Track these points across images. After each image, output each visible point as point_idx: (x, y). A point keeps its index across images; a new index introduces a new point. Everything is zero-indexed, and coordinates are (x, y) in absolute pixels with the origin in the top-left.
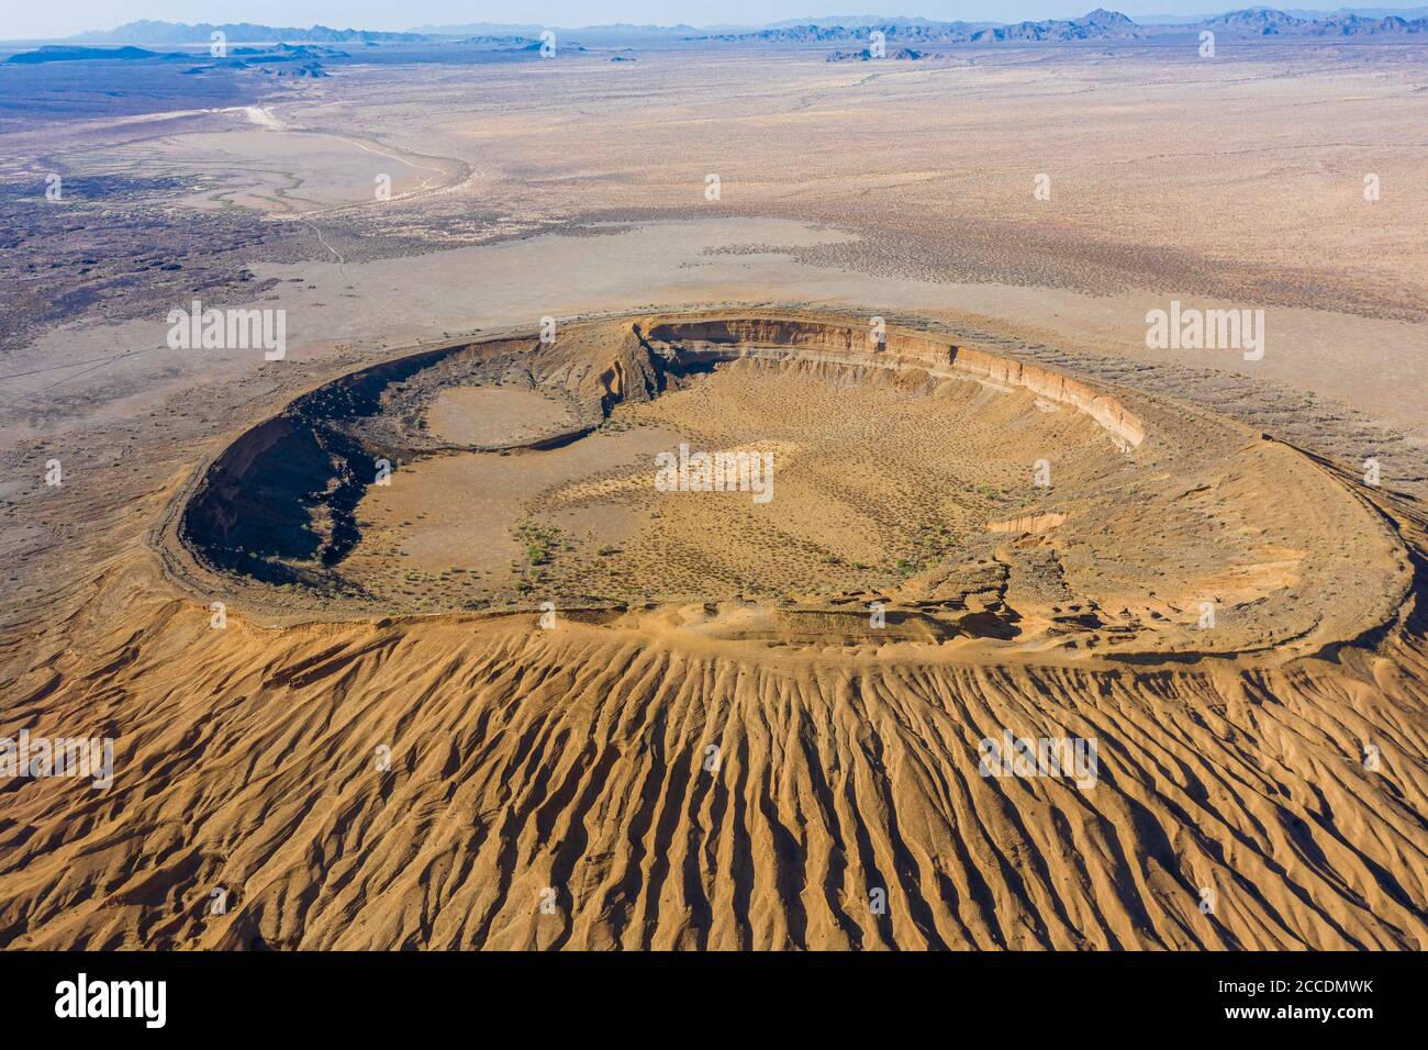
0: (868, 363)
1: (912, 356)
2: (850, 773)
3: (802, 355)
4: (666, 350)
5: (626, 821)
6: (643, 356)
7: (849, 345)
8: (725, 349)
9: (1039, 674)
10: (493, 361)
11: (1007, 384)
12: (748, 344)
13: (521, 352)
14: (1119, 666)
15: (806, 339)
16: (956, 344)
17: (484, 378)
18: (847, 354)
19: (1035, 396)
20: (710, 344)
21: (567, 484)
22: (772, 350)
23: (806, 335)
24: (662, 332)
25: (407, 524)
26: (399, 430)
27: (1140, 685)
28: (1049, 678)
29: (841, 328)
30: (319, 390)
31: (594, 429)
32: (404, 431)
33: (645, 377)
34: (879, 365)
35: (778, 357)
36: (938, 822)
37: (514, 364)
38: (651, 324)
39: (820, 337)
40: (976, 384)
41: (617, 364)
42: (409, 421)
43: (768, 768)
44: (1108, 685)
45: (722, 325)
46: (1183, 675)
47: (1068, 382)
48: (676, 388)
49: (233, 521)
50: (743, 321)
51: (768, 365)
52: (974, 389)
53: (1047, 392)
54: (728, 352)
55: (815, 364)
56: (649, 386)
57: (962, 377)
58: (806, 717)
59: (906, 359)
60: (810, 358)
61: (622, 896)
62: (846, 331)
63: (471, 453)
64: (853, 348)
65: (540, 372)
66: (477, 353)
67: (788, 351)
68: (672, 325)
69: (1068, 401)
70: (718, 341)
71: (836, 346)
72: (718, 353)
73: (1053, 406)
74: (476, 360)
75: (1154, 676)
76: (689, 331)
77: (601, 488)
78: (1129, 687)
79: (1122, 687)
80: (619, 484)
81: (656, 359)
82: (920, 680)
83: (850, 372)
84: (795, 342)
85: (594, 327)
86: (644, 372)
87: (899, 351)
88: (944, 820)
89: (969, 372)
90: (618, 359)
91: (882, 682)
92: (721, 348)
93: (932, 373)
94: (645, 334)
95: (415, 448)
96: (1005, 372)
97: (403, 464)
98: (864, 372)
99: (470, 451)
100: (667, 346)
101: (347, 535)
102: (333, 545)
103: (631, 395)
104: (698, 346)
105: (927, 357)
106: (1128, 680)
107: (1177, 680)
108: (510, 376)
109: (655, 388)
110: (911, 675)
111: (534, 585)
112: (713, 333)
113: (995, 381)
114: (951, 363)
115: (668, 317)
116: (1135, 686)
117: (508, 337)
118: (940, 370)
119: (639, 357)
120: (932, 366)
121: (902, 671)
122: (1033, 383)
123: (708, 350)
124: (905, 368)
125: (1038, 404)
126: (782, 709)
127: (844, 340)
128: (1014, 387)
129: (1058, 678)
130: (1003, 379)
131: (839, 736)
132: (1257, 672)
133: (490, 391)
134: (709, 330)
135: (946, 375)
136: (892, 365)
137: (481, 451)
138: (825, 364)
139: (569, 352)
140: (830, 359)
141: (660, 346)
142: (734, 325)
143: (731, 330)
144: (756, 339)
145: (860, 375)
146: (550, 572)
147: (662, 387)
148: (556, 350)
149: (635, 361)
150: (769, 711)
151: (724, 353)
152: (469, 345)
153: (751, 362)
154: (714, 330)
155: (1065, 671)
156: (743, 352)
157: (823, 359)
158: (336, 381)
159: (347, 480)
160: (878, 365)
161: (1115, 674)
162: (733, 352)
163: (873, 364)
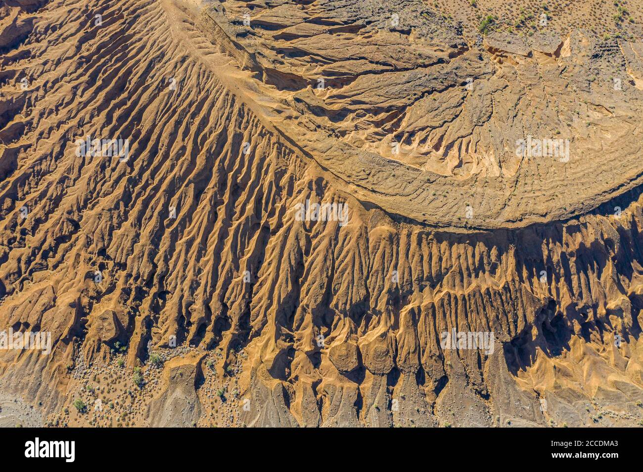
2: (152, 83)
5: (101, 41)
9: (246, 110)
14: (276, 133)
27: (276, 145)
28: (248, 114)
36: (152, 118)
43: (140, 60)
44: (265, 135)
46: (297, 157)
58: (163, 55)
61: (84, 60)
75: (286, 147)
78: (272, 142)
79: (269, 140)
82: (206, 75)
88: (155, 119)
91: (194, 65)
106: (274, 139)
107: (294, 157)
110: (205, 71)
116: (274, 144)
121: (203, 68)
126: (159, 46)
129: (251, 117)
131: (162, 70)
132: (327, 183)
150: (156, 44)
155: (255, 117)
161: (272, 134)
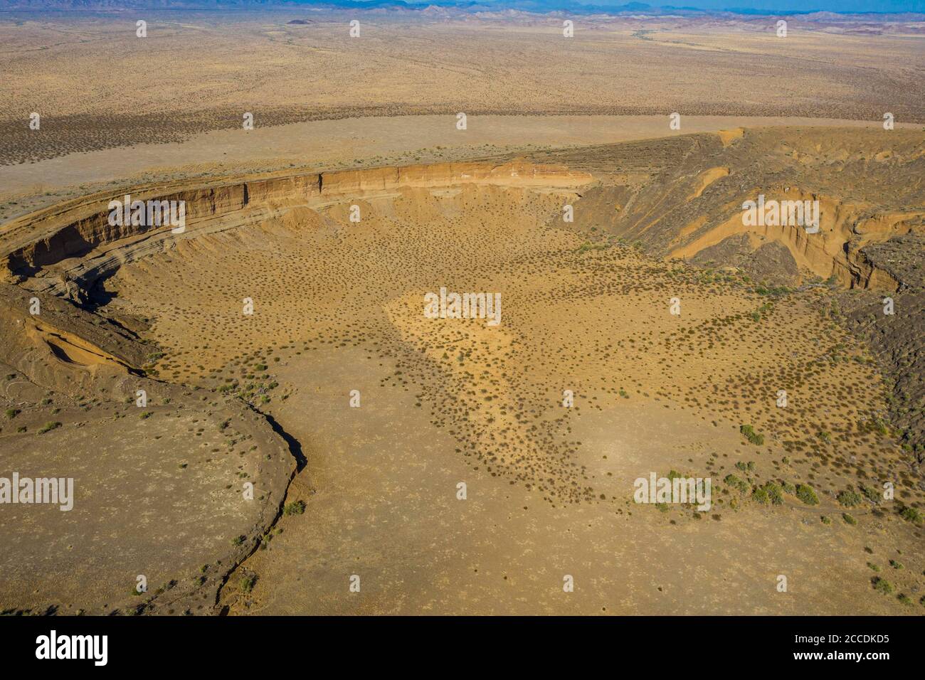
0: (248, 221)
1: (280, 198)
3: (178, 236)
7: (215, 208)
11: (389, 191)
12: (113, 245)
18: (220, 219)
19: (426, 191)
20: (78, 260)
21: (467, 452)
22: (146, 243)
24: (20, 266)
29: (204, 190)
35: (158, 249)
45: (71, 231)
48: (142, 326)
50: (96, 216)
53: (434, 183)
54: (106, 264)
55: (199, 240)
56: (126, 336)
57: (341, 200)
59: (277, 203)
60: (190, 236)
62: (210, 192)
64: (218, 210)
67: (159, 238)
69: (460, 182)
70: (81, 254)
71: (201, 214)
72: (95, 270)
73: (452, 191)
77: (499, 425)
83: (242, 236)
87: (266, 197)
89: (343, 194)
90: (33, 322)
92: (92, 261)
93: (312, 207)
96: (382, 182)
100: (56, 281)
104: (73, 268)
109: (131, 335)
113: (374, 192)
118: (317, 201)
120: (306, 201)
122: (415, 181)
124: (285, 211)
125: (438, 193)
127: (208, 205)
128: (398, 190)
135: (326, 204)
136: (272, 213)
142: (88, 224)
151: (103, 265)
153: (141, 265)
156: (120, 256)
160: (258, 218)
162: (110, 261)
163: (253, 219)
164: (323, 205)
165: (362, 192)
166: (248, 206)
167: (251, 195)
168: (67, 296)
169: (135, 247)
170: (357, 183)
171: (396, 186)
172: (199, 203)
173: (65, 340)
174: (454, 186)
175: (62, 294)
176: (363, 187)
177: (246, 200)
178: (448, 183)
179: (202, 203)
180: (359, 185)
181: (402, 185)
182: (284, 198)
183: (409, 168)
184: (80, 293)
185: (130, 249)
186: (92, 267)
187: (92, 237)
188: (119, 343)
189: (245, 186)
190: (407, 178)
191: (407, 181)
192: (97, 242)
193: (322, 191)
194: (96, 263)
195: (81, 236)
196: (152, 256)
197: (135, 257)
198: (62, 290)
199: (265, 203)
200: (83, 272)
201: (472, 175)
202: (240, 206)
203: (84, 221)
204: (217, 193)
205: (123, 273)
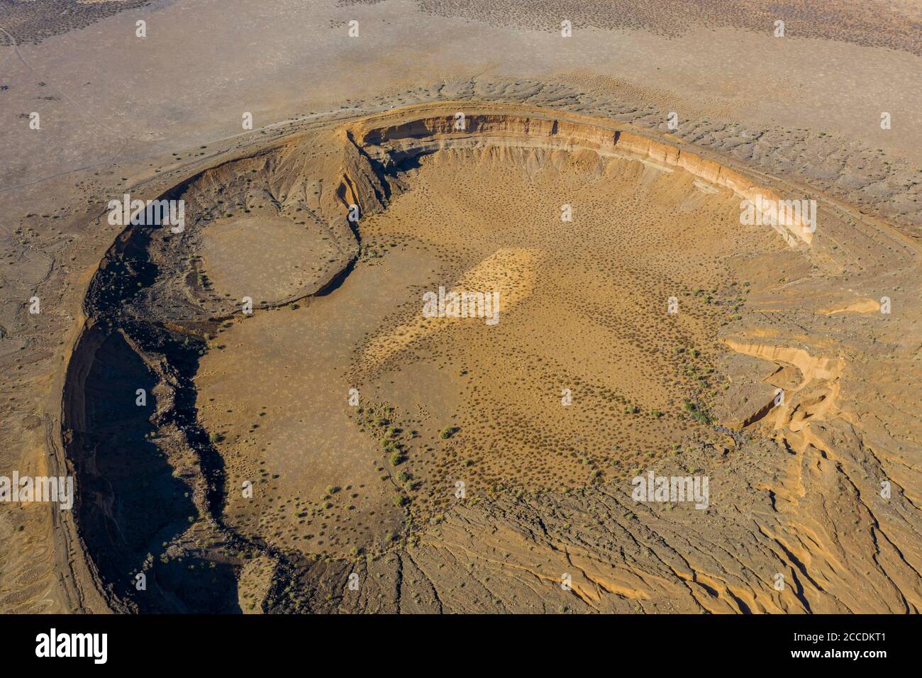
0: (545, 146)
1: (582, 138)
3: (490, 142)
4: (381, 153)
6: (364, 166)
7: (527, 131)
8: (427, 144)
10: (232, 184)
11: (666, 165)
12: (443, 136)
13: (254, 171)
15: (491, 127)
16: (618, 129)
17: (232, 206)
18: (527, 139)
19: (692, 178)
20: (413, 140)
21: (368, 337)
22: (465, 140)
23: (491, 125)
24: (374, 138)
25: (255, 426)
26: (190, 296)
29: (521, 118)
30: (100, 269)
31: (356, 259)
32: (196, 296)
33: (373, 187)
34: (555, 147)
35: (470, 146)
37: (252, 184)
38: (362, 130)
39: (503, 125)
40: (639, 163)
41: (345, 176)
42: (191, 280)
45: (420, 123)
47: (724, 171)
48: (399, 192)
49: (112, 499)
50: (438, 118)
51: (465, 155)
52: (639, 167)
53: (704, 175)
54: (429, 146)
55: (502, 150)
56: (378, 195)
57: (626, 157)
59: (576, 141)
60: (497, 144)
62: (525, 120)
63: (264, 310)
64: (530, 133)
65: (278, 191)
66: (216, 179)
67: (478, 139)
68: (380, 129)
69: (724, 184)
70: (419, 136)
71: (516, 132)
72: (420, 149)
73: (711, 188)
74: (216, 186)
76: (395, 132)
77: (399, 339)
80: (412, 331)
81: (375, 165)
83: (532, 155)
84: (482, 130)
85: (310, 136)
86: (370, 182)
87: (570, 134)
89: (630, 152)
90: (345, 171)
92: (423, 143)
93: (601, 153)
94: (360, 141)
95: (214, 316)
96: (664, 155)
97: (211, 338)
98: (544, 155)
99: (262, 309)
100: (382, 151)
101: (212, 463)
102: (209, 486)
103: (366, 207)
104: (405, 145)
105: (594, 139)
108: (254, 199)
109: (383, 196)
111: (411, 494)
112: (414, 131)
113: (655, 161)
114: (615, 143)
115: (374, 120)
117: (237, 156)
118: (606, 150)
119: (362, 166)
120: (599, 147)
122: (689, 166)
123: (413, 147)
124: (577, 149)
125: (697, 184)
127: (523, 127)
128: (673, 167)
130: (663, 160)
133: (244, 222)
134: (410, 129)
135: (612, 155)
136: (566, 147)
137: (274, 307)
138: (510, 148)
139: (296, 165)
140: (514, 144)
141: (375, 152)
142: (431, 121)
143: (429, 127)
144: (449, 131)
145: (542, 156)
146: (413, 471)
147: (388, 194)
148: (283, 166)
149: (360, 171)
151: (426, 147)
152: (205, 171)
153: (450, 153)
154: (416, 129)
156: (442, 144)
157: (508, 145)
158: (109, 251)
159: (174, 380)
162: (434, 146)
163: (550, 146)
164: (608, 155)
165: (647, 156)
166: (555, 136)
167: (560, 129)
168: (382, 161)
169: (456, 141)
170: (646, 148)
171: (675, 164)
172: (516, 126)
173: (351, 185)
174: (717, 186)
175: (380, 159)
176: (650, 153)
177: (555, 131)
178: (714, 180)
179: (518, 125)
180: (648, 150)
181: (680, 164)
182: (585, 139)
183: (688, 154)
184: (390, 161)
185: (451, 141)
186: (419, 146)
187: (431, 129)
188: (369, 197)
189: (556, 123)
190: (685, 161)
191: (683, 163)
192: (435, 132)
193: (617, 144)
194: (423, 145)
195: (426, 127)
196: (461, 149)
197: (451, 148)
198: (381, 157)
199: (569, 138)
200: (409, 148)
201: (735, 182)
202: (548, 134)
203: (429, 119)
204: (532, 122)
205: (436, 155)
